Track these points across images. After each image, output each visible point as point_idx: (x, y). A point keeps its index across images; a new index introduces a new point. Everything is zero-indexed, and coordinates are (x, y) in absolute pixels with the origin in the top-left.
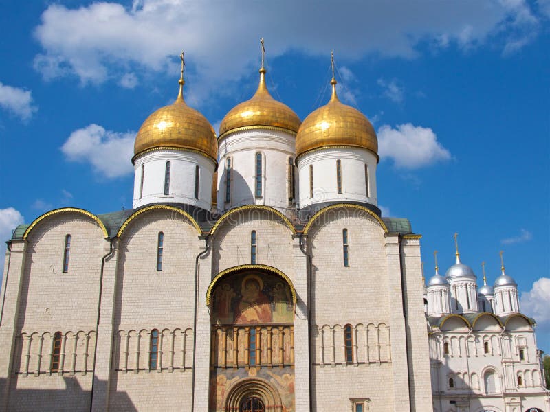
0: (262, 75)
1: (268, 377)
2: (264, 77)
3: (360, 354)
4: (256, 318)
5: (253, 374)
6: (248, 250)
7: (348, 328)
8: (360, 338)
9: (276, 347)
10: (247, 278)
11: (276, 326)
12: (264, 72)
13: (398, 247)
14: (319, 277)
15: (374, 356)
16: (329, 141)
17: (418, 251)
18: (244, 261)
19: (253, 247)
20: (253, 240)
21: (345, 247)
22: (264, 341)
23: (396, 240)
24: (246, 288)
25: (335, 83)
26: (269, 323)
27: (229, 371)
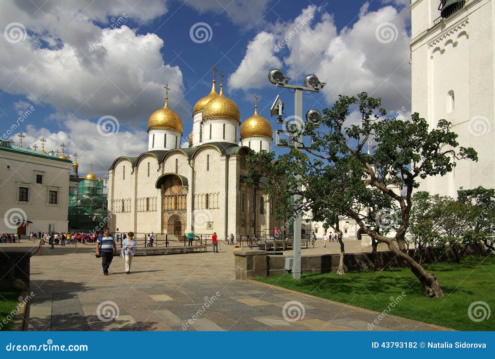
0: (214, 83)
1: (181, 214)
2: (215, 84)
3: (211, 205)
4: (177, 192)
5: (176, 212)
6: (174, 167)
7: (207, 195)
8: (211, 199)
9: (183, 203)
10: (174, 178)
11: (183, 195)
12: (215, 82)
13: (225, 161)
14: (197, 176)
15: (215, 206)
16: (217, 115)
17: (235, 162)
18: (173, 171)
19: (177, 165)
20: (177, 163)
21: (208, 162)
22: (180, 201)
23: (224, 158)
24: (174, 181)
25: (222, 86)
26: (181, 194)
27: (169, 212)
